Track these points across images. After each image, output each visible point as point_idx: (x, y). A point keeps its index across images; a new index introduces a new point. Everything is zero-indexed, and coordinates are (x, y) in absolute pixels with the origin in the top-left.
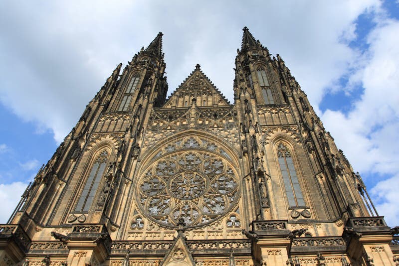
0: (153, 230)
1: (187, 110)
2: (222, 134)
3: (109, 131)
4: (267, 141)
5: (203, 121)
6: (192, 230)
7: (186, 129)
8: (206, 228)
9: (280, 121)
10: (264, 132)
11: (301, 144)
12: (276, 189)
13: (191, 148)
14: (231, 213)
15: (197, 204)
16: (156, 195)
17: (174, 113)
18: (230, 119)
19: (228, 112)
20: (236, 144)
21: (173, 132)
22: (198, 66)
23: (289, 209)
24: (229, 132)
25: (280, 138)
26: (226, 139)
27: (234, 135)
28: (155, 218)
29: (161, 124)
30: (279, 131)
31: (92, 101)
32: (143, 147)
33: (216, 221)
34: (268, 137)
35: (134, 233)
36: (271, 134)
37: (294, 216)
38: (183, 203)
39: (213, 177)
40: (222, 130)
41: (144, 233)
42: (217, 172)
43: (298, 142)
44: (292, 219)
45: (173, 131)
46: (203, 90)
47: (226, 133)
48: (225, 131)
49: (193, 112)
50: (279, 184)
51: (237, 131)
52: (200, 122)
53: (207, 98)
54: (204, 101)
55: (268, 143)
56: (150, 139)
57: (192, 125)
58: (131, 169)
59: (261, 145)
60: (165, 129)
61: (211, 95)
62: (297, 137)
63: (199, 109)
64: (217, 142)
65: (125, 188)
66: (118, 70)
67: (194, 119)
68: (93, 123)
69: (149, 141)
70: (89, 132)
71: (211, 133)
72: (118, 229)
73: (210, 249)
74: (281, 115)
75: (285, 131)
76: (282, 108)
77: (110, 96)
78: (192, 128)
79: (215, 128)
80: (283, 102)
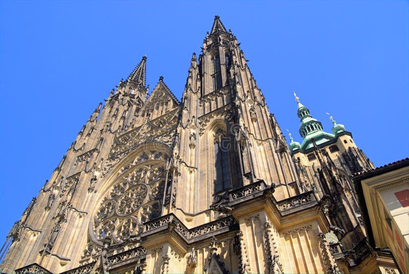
0: (97, 254)
5: (153, 133)
7: (137, 146)
9: (217, 106)
10: (201, 123)
15: (136, 217)
16: (107, 219)
17: (132, 134)
18: (174, 122)
19: (174, 115)
21: (127, 153)
22: (161, 78)
23: (213, 196)
24: (170, 136)
25: (216, 123)
26: (167, 144)
32: (101, 177)
34: (205, 127)
36: (207, 123)
37: (216, 201)
38: (125, 220)
39: (153, 185)
40: (165, 136)
41: (91, 258)
42: (159, 179)
46: (162, 101)
49: (146, 127)
53: (164, 108)
56: (108, 167)
57: (142, 141)
58: (87, 202)
59: (192, 138)
60: (121, 153)
61: (167, 104)
62: (230, 116)
63: (150, 123)
64: (162, 149)
65: (79, 222)
66: (97, 111)
67: (144, 134)
68: (69, 169)
69: (107, 169)
70: (64, 178)
71: (156, 142)
72: (68, 262)
73: (126, 260)
74: (220, 99)
75: (221, 115)
76: (222, 91)
77: (87, 138)
78: (142, 144)
79: (161, 135)
80: (225, 84)
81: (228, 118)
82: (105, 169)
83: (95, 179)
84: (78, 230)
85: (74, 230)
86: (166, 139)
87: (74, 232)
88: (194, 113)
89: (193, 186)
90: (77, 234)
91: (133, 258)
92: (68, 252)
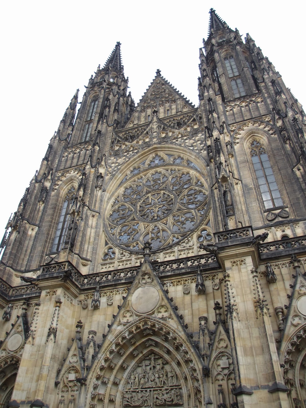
0: (124, 258)
1: (149, 125)
2: (187, 144)
3: (73, 165)
4: (237, 141)
5: (167, 134)
6: (162, 252)
7: (149, 146)
8: (176, 248)
9: (251, 114)
10: (233, 131)
11: (276, 136)
12: (249, 193)
13: (157, 166)
14: (202, 227)
15: (166, 224)
16: (125, 222)
17: (136, 131)
18: (194, 125)
19: (192, 117)
20: (202, 151)
21: (136, 153)
22: (158, 72)
23: (264, 212)
24: (194, 140)
25: (252, 133)
26: (192, 148)
27: (199, 142)
28: (126, 246)
29: (123, 147)
30: (250, 126)
32: (107, 175)
33: (186, 239)
34: (238, 136)
35: (106, 264)
36: (241, 132)
37: (270, 219)
38: (152, 226)
39: (181, 192)
40: (186, 139)
41: (116, 262)
42: (185, 187)
43: (272, 134)
44: (268, 222)
45: (136, 151)
46: (166, 98)
47: (192, 141)
48: (190, 139)
49: (155, 126)
50: (252, 186)
51: (203, 136)
52: (163, 135)
53: (170, 106)
54: (168, 110)
55: (238, 143)
56: (113, 165)
57: (155, 140)
58: (96, 200)
60: (128, 151)
61: (174, 102)
62: (271, 129)
63: (160, 121)
64: (183, 153)
65: (92, 222)
66: (76, 97)
67: (156, 133)
68: (57, 161)
69: (113, 168)
70: (54, 171)
71: (175, 145)
72: (89, 263)
73: (178, 269)
74: (252, 107)
75: (257, 125)
76: (253, 98)
77: (70, 128)
78: (155, 144)
79: (180, 138)
80: (255, 91)
81: (269, 131)
82: (111, 167)
83: (102, 177)
84: (93, 231)
85: (89, 230)
86: (189, 143)
87: (91, 233)
88: (222, 118)
89: (242, 200)
90: (93, 235)
91: (189, 268)
92: (88, 253)
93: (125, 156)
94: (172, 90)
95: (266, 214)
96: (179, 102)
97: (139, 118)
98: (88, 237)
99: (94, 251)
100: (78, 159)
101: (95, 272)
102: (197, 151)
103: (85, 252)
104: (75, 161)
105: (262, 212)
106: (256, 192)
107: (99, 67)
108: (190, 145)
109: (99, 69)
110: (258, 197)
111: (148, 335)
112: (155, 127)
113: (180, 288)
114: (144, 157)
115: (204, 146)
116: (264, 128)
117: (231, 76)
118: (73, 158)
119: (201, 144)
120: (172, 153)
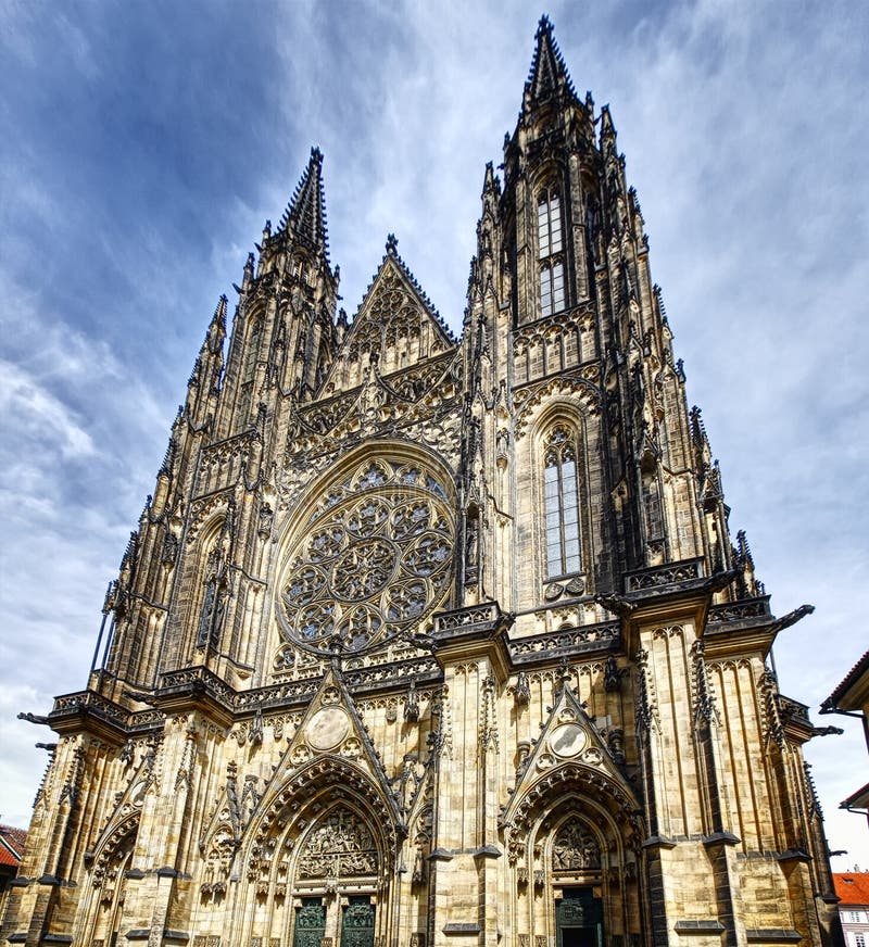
1: (360, 391)
2: (427, 438)
4: (522, 429)
5: (393, 413)
7: (357, 444)
8: (390, 648)
9: (562, 363)
10: (519, 405)
11: (599, 417)
12: (523, 544)
13: (371, 489)
17: (335, 408)
18: (447, 390)
19: (444, 369)
20: (453, 455)
21: (333, 459)
22: (392, 243)
24: (441, 428)
25: (555, 411)
26: (435, 447)
27: (452, 434)
29: (311, 446)
30: (555, 393)
31: (175, 424)
32: (280, 509)
33: (407, 631)
34: (527, 418)
36: (535, 408)
37: (550, 596)
38: (354, 609)
39: (408, 544)
40: (427, 427)
41: (296, 672)
42: (417, 533)
43: (594, 411)
45: (333, 454)
47: (437, 431)
48: (435, 425)
49: (372, 393)
51: (459, 420)
52: (384, 418)
55: (524, 433)
56: (292, 487)
57: (369, 430)
58: (261, 560)
59: (502, 440)
60: (318, 456)
61: (417, 332)
62: (592, 399)
63: (383, 382)
64: (420, 460)
65: (254, 600)
66: (219, 321)
67: (372, 412)
68: (190, 479)
69: (291, 492)
70: (186, 500)
71: (406, 440)
72: (251, 673)
73: (382, 680)
74: (568, 343)
75: (569, 389)
76: (575, 317)
77: (213, 402)
78: (368, 438)
79: (416, 423)
80: (583, 297)
81: (588, 404)
82: (286, 491)
83: (270, 512)
84: (257, 617)
85: (249, 615)
86: (431, 434)
87: (251, 621)
88: (502, 372)
89: (507, 557)
90: (256, 624)
91: (398, 679)
92: (247, 656)
93: (312, 466)
94: (415, 300)
95: (545, 587)
96: (425, 332)
97: (345, 375)
98: (247, 629)
99: (261, 653)
100: (230, 475)
101: (262, 686)
102: (443, 455)
103: (243, 655)
104: (224, 477)
105: (540, 582)
106: (536, 543)
107: (268, 230)
108: (433, 440)
109: (266, 237)
110: (539, 552)
111: (334, 782)
112: (371, 396)
113: (382, 712)
114: (348, 469)
115: (457, 443)
116: (581, 397)
117: (544, 254)
118: (220, 472)
119: (453, 437)
120: (400, 460)
